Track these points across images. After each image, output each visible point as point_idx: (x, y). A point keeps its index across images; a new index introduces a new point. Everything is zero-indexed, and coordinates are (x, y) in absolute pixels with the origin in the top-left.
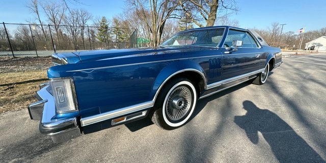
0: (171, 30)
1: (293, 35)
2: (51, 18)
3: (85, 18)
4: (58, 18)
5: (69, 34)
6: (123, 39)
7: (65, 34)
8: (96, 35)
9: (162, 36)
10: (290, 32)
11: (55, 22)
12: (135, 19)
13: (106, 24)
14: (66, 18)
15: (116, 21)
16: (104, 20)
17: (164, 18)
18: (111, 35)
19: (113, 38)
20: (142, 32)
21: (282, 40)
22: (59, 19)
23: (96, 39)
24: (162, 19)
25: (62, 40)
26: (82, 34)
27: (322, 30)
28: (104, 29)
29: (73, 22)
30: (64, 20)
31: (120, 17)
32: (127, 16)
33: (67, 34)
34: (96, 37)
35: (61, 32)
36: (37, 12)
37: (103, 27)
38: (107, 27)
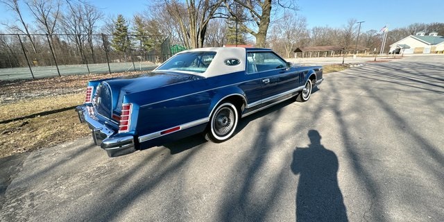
0: (217, 31)
1: (375, 34)
2: (41, 17)
3: (92, 17)
4: (51, 18)
5: (70, 41)
6: (150, 46)
7: (63, 42)
8: (110, 41)
9: (205, 41)
10: (372, 31)
11: (46, 24)
12: (166, 18)
13: (124, 25)
14: (63, 17)
15: (138, 21)
16: (121, 20)
17: (206, 18)
18: (132, 42)
19: (136, 45)
20: (177, 36)
21: (362, 41)
22: (53, 20)
23: (111, 47)
24: (203, 19)
25: (60, 50)
26: (90, 41)
27: (411, 27)
28: (122, 32)
29: (74, 23)
30: (61, 21)
31: (144, 16)
32: (155, 15)
33: (67, 42)
34: (111, 45)
35: (58, 39)
36: (17, 9)
37: (120, 30)
38: (125, 30)
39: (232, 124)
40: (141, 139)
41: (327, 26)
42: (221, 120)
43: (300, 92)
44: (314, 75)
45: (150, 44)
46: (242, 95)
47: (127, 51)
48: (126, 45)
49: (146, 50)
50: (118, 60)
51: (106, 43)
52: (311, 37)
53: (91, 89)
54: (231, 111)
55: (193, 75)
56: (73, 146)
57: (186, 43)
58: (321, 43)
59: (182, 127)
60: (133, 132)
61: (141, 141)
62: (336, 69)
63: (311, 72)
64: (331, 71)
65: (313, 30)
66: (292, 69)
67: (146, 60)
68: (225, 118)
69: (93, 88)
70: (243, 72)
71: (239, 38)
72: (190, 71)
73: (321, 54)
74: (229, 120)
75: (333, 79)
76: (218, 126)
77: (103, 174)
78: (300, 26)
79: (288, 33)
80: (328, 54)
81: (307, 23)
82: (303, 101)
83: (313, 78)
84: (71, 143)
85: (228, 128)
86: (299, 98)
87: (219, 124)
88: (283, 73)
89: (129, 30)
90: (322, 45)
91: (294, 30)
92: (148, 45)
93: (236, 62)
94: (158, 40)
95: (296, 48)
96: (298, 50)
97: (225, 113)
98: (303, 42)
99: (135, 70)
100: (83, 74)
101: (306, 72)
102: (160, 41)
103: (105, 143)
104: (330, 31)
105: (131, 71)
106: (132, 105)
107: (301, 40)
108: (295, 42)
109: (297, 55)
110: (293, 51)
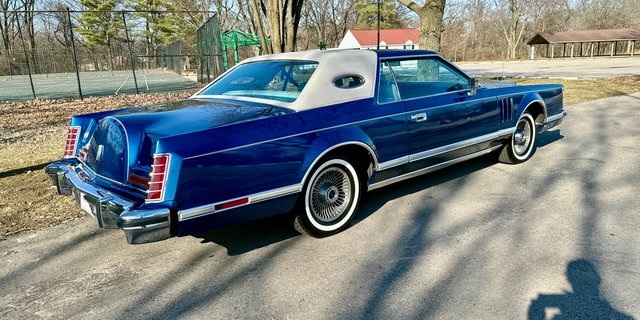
6: (169, 32)
8: (75, 22)
23: (77, 34)
26: (28, 21)
34: (77, 29)
39: (347, 200)
40: (184, 215)
42: (325, 193)
43: (507, 141)
44: (537, 105)
45: (168, 26)
46: (369, 146)
47: (114, 43)
48: (111, 30)
49: (158, 41)
52: (572, 6)
53: (76, 131)
54: (346, 176)
55: (272, 107)
56: (39, 241)
57: (257, 24)
58: (600, 20)
59: (253, 198)
60: (171, 203)
61: (181, 219)
62: (623, 89)
63: (530, 97)
64: (609, 94)
66: (481, 92)
67: (158, 64)
68: (334, 188)
69: (79, 128)
70: (370, 100)
71: (385, 12)
72: (266, 97)
74: (342, 194)
75: (609, 113)
76: (319, 204)
77: (106, 284)
80: (619, 49)
82: (515, 161)
83: (536, 110)
84: (34, 236)
85: (339, 210)
86: (504, 155)
87: (322, 199)
88: (462, 100)
90: (602, 27)
92: (165, 30)
93: (356, 81)
94: (187, 18)
95: (533, 35)
96: (538, 40)
97: (334, 178)
98: (550, 19)
99: (137, 91)
100: (17, 99)
101: (517, 100)
102: (194, 21)
103: (124, 218)
105: (126, 91)
106: (170, 157)
107: (548, 15)
108: (531, 20)
109: (537, 53)
110: (526, 41)
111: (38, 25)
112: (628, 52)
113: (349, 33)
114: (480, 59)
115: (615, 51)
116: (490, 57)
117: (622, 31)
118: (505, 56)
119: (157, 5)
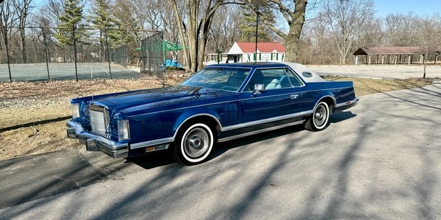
6: (116, 39)
8: (51, 29)
13: (78, 6)
19: (93, 37)
23: (52, 38)
26: (22, 28)
28: (73, 16)
34: (53, 34)
37: (71, 13)
38: (79, 12)
41: (411, 13)
45: (115, 35)
50: (60, 59)
51: (45, 32)
52: (383, 30)
58: (402, 41)
65: (387, 19)
73: (401, 60)
78: (364, 14)
79: (342, 24)
80: (413, 60)
81: (375, 9)
89: (85, 13)
90: (403, 45)
91: (353, 19)
92: (113, 37)
95: (356, 49)
96: (360, 52)
98: (368, 38)
104: (416, 22)
107: (367, 35)
108: (356, 38)
109: (359, 61)
110: (353, 53)
111: (27, 31)
112: (421, 62)
113: (236, 44)
114: (321, 63)
115: (411, 61)
116: (328, 62)
117: (416, 48)
118: (339, 62)
119: (108, 21)
